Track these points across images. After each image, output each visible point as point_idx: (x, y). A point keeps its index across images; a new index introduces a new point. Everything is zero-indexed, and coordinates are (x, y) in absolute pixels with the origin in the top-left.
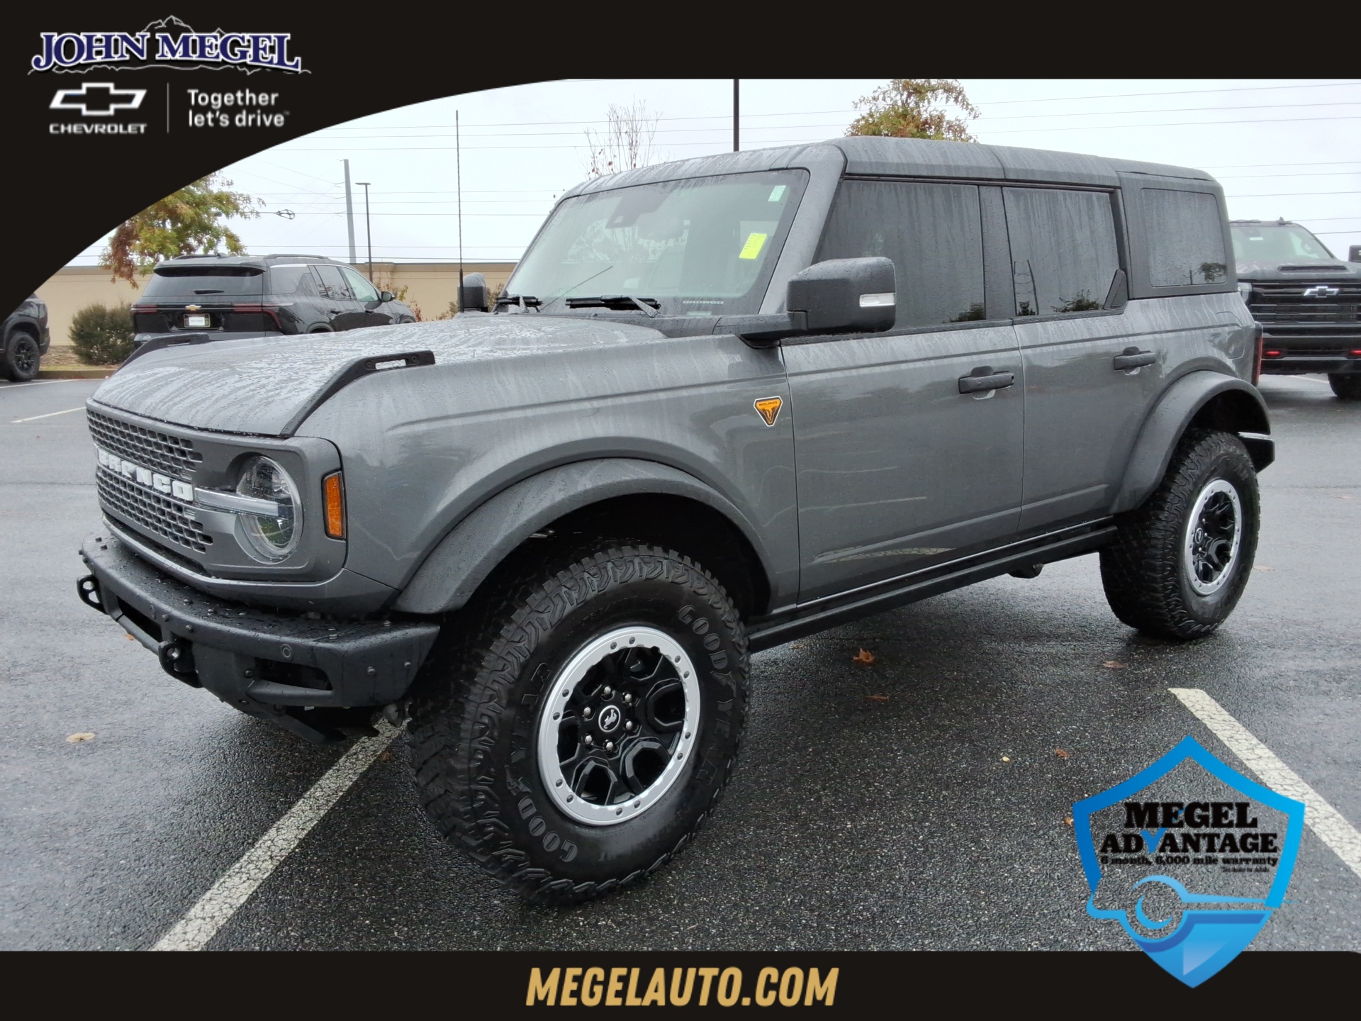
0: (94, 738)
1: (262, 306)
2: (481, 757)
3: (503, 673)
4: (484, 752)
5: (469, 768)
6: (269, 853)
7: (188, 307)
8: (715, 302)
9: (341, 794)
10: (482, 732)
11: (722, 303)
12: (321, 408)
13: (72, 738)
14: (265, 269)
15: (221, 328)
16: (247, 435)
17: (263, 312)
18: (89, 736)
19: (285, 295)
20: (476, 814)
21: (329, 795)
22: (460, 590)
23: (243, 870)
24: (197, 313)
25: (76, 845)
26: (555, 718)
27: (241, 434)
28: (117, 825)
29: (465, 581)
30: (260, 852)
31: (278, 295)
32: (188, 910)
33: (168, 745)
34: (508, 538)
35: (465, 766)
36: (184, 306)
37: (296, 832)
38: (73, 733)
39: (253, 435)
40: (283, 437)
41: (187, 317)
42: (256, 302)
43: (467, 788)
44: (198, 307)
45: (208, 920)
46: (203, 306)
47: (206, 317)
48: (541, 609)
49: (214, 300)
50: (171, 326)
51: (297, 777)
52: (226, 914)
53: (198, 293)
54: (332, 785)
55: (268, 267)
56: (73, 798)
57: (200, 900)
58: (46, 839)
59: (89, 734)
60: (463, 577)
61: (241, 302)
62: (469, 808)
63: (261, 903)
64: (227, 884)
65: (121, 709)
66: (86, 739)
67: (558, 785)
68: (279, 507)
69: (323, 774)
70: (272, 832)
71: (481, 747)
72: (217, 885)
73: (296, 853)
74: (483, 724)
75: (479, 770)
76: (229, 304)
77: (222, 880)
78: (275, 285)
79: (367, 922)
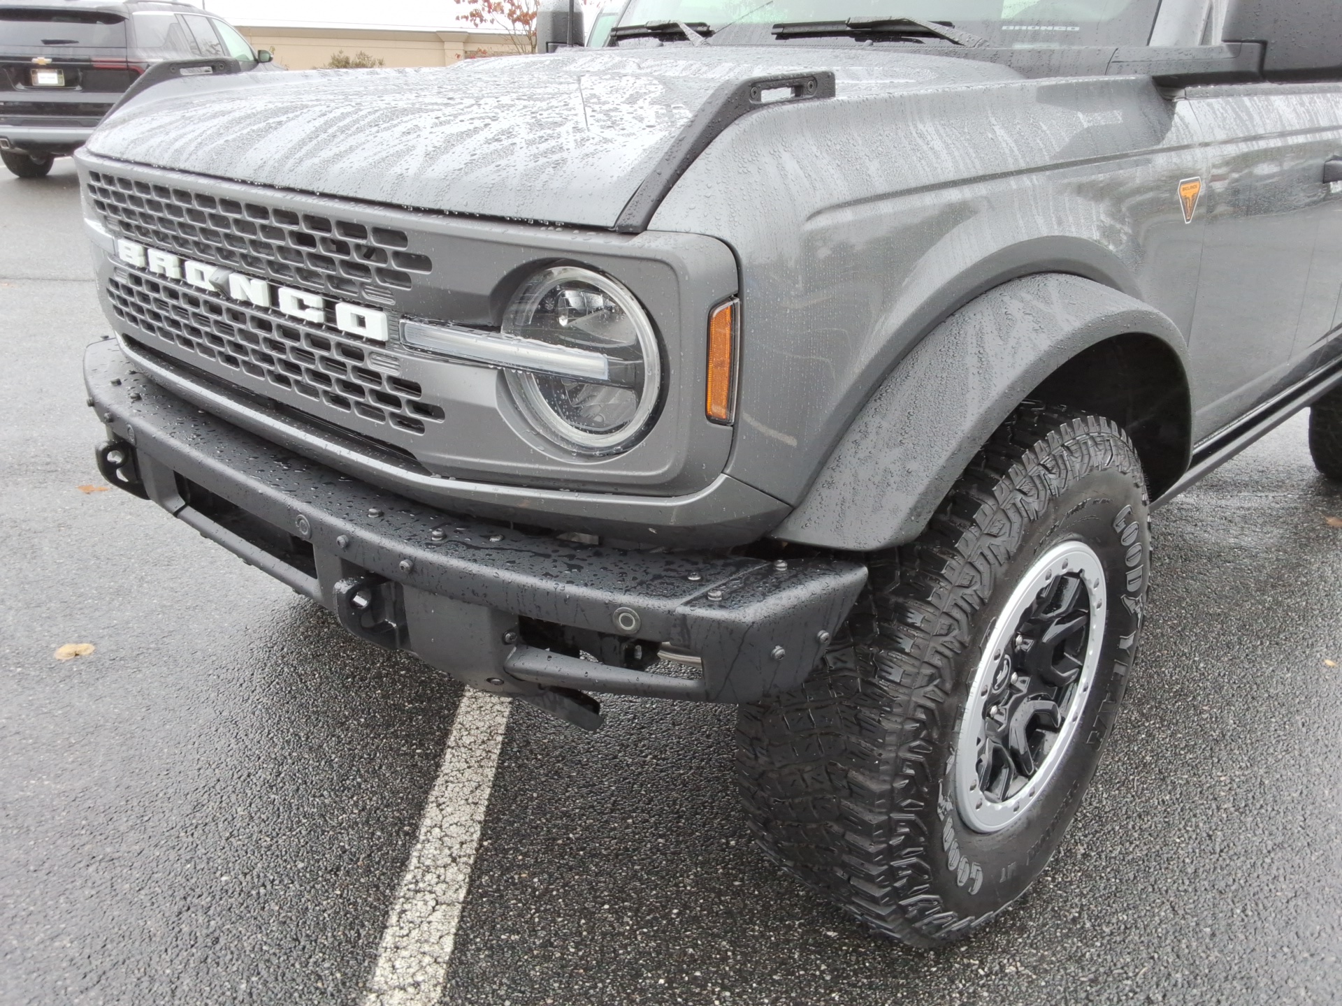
0: (95, 652)
1: (127, 62)
2: (911, 772)
3: (947, 639)
4: (915, 765)
5: (893, 789)
6: (447, 851)
7: (35, 61)
8: (1063, 28)
9: (500, 739)
10: (915, 735)
11: (1077, 29)
12: (688, 174)
13: (64, 651)
14: (126, 16)
15: (78, 88)
16: (537, 224)
17: (128, 69)
18: (86, 648)
19: (153, 49)
20: (891, 853)
21: (483, 742)
22: (915, 511)
23: (421, 885)
24: (48, 67)
25: (137, 848)
26: (983, 694)
27: (522, 222)
28: (187, 809)
29: (925, 494)
30: (431, 850)
31: (144, 49)
32: (369, 970)
33: (210, 661)
34: (984, 421)
35: (887, 787)
36: (30, 59)
37: (468, 809)
38: (61, 644)
39: (552, 224)
40: (627, 232)
41: (35, 72)
42: (119, 56)
43: (884, 818)
44: (49, 61)
45: (411, 990)
46: (54, 60)
47: (59, 73)
48: (994, 531)
49: (67, 52)
50: (16, 83)
51: (424, 711)
52: (434, 977)
53: (47, 42)
54: (480, 724)
55: (130, 14)
56: (101, 759)
57: (381, 950)
58: (85, 839)
59: (85, 645)
60: (921, 489)
61: (102, 56)
62: (884, 846)
63: (479, 950)
64: (409, 915)
65: (116, 603)
66: (83, 654)
67: (972, 788)
68: (610, 364)
69: (456, 707)
70: (431, 811)
71: (913, 757)
72: (393, 919)
73: (487, 850)
74: (917, 721)
75: (905, 792)
76: (86, 57)
77: (398, 907)
78: (141, 35)
79: (662, 981)
